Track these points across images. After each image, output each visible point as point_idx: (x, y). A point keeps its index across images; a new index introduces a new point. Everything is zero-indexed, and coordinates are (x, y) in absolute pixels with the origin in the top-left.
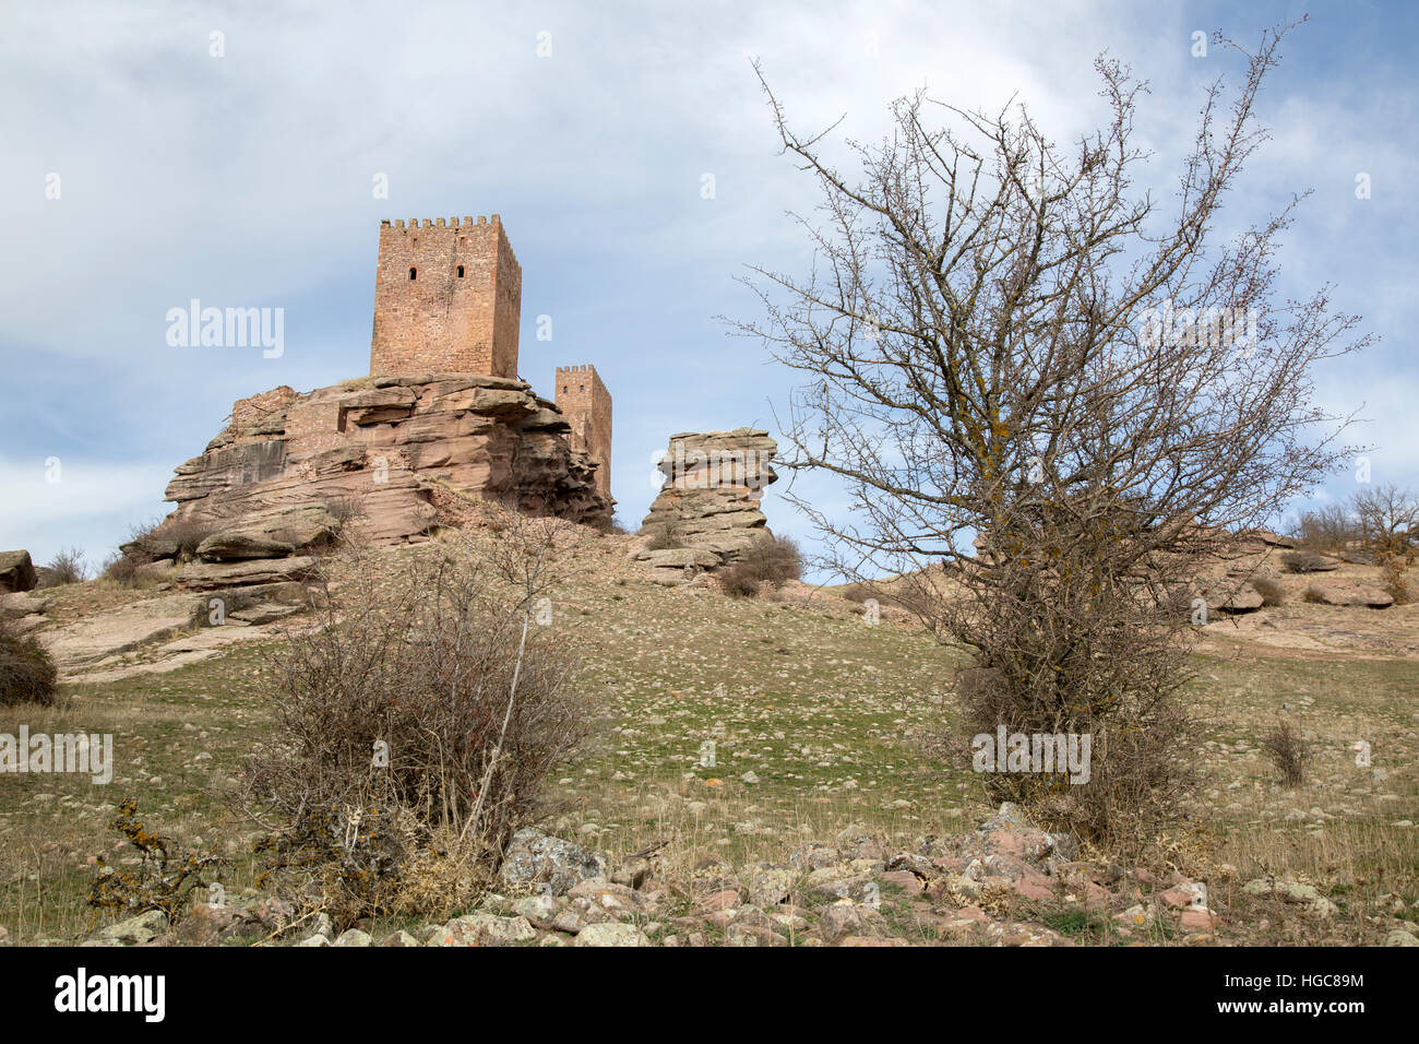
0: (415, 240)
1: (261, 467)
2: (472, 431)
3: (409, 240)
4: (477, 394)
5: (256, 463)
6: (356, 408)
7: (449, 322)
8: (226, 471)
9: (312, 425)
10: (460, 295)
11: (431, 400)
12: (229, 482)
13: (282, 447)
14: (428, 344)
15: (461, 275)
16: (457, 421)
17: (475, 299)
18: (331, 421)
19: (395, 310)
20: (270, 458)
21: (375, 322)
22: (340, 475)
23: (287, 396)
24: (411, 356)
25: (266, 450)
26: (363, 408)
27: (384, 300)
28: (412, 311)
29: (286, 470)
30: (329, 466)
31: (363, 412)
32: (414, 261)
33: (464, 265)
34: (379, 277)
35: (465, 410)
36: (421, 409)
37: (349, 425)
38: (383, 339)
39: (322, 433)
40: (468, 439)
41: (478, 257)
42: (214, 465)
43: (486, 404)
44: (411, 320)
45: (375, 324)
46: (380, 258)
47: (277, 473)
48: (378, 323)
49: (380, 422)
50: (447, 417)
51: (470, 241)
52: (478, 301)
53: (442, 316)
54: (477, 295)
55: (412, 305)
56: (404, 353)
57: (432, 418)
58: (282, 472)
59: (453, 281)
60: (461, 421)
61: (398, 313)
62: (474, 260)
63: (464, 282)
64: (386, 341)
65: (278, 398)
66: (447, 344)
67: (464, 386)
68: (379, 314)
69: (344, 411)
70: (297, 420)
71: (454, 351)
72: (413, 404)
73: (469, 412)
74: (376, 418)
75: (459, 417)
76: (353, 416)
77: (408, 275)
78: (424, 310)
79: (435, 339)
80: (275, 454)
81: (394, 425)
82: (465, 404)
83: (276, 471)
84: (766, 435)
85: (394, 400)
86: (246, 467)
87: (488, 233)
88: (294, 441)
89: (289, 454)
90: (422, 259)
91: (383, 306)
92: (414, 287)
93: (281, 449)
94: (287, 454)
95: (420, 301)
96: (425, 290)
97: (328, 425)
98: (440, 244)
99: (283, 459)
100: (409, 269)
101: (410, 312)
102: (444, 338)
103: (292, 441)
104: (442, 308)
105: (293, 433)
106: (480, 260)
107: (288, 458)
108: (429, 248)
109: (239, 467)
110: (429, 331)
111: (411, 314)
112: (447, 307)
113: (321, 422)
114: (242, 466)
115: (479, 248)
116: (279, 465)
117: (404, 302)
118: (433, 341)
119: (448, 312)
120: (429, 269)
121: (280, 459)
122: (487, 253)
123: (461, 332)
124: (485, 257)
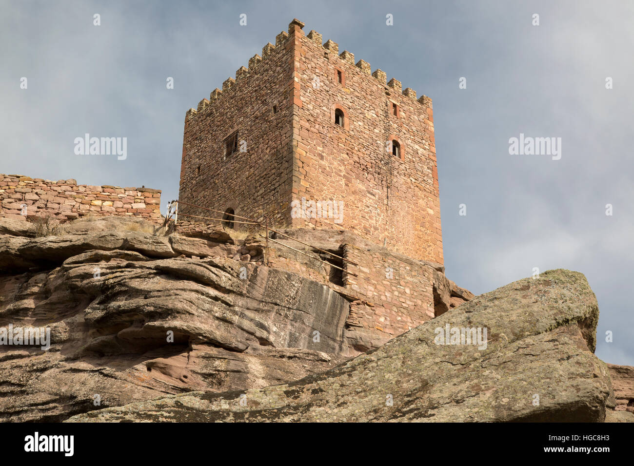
0: (339, 72)
5: (310, 320)
7: (390, 212)
8: (266, 312)
9: (392, 292)
12: (271, 338)
13: (341, 309)
17: (417, 197)
18: (423, 297)
20: (328, 321)
25: (326, 302)
27: (305, 133)
32: (340, 102)
33: (400, 142)
38: (308, 191)
41: (415, 141)
42: (258, 290)
44: (343, 183)
48: (300, 164)
52: (422, 203)
53: (381, 199)
54: (419, 193)
55: (342, 162)
59: (390, 156)
61: (325, 163)
62: (410, 142)
63: (402, 165)
64: (312, 197)
70: (367, 271)
77: (333, 115)
78: (358, 177)
79: (375, 228)
86: (295, 320)
87: (422, 116)
88: (362, 306)
89: (352, 328)
90: (350, 104)
91: (304, 142)
92: (343, 136)
93: (341, 313)
94: (347, 326)
95: (351, 161)
96: (356, 149)
97: (419, 302)
98: (370, 98)
99: (340, 333)
100: (334, 107)
101: (341, 171)
102: (386, 233)
103: (358, 304)
104: (380, 188)
105: (362, 292)
106: (416, 147)
107: (348, 334)
108: (356, 93)
109: (286, 316)
110: (367, 213)
111: (342, 174)
112: (385, 189)
113: (408, 291)
114: (290, 314)
115: (414, 129)
116: (334, 340)
117: (332, 153)
118: (372, 229)
119: (388, 197)
120: (360, 123)
121: (337, 332)
122: (424, 141)
123: (406, 234)
124: (422, 145)
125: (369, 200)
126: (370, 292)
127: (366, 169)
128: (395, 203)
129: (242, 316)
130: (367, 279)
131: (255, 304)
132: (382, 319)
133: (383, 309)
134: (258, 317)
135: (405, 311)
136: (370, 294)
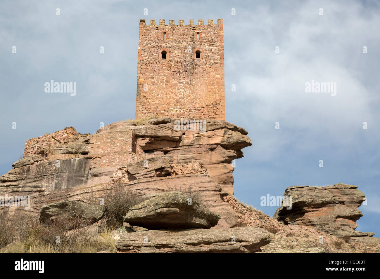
0: (165, 33)
1: (70, 178)
2: (223, 159)
3: (160, 33)
4: (225, 134)
5: (66, 175)
6: (143, 137)
7: (192, 87)
8: (41, 180)
9: (111, 148)
10: (199, 69)
11: (192, 136)
12: (43, 189)
13: (86, 163)
14: (177, 101)
15: (198, 56)
16: (210, 152)
17: (210, 72)
18: (126, 144)
19: (153, 78)
20: (77, 171)
21: (138, 85)
22: (155, 179)
23: (73, 134)
24: (166, 109)
25: (74, 165)
26: (147, 137)
27: (144, 71)
28: (165, 79)
29: (89, 181)
30: (143, 172)
31: (147, 140)
32: (164, 47)
33: (200, 50)
34: (139, 56)
35: (217, 144)
36: (185, 142)
37: (138, 149)
38: (144, 97)
39: (119, 153)
40: (220, 165)
41: (210, 45)
42: (32, 175)
43: (232, 140)
44: (164, 85)
45: (138, 87)
46: (140, 43)
47: (82, 183)
48: (141, 86)
49: (157, 150)
50: (204, 149)
51: (204, 35)
52: (212, 74)
53: (187, 83)
54: (211, 70)
55: (165, 75)
56: (160, 107)
57: (193, 149)
58: (86, 182)
59: (194, 60)
60: (213, 152)
61: (155, 80)
62: (207, 47)
63: (201, 61)
64: (146, 99)
65: (66, 135)
66: (192, 101)
67: (216, 127)
68: (140, 80)
69: (136, 137)
70: (99, 143)
71: (197, 107)
72: (180, 137)
73: (219, 146)
74: (154, 146)
75: (212, 149)
76: (141, 142)
77: (161, 55)
78: (173, 78)
79: (183, 98)
80: (80, 168)
81: (166, 152)
82: (218, 140)
83: (81, 182)
84: (356, 188)
85: (168, 133)
86: (57, 177)
87: (216, 30)
88: (96, 159)
89: (92, 169)
90: (171, 45)
91: (144, 75)
92: (165, 63)
93: (85, 165)
94: (90, 169)
95: (170, 73)
96: (173, 65)
97: (124, 147)
98: (183, 36)
99: (86, 173)
100: (161, 51)
101: (163, 80)
102: (189, 98)
103: (94, 159)
104: (187, 78)
105: (96, 153)
106: (211, 48)
107: (91, 172)
108: (175, 38)
109: (52, 178)
110: (178, 93)
111: (164, 81)
112: (190, 77)
113: (118, 144)
114: (54, 176)
115: (210, 39)
116: (84, 177)
117: (159, 73)
118: (181, 99)
119: (191, 81)
120: (176, 52)
121: (84, 173)
122: (216, 43)
123: (201, 94)
124: (215, 45)
125: (180, 86)
126: (100, 152)
127: (179, 73)
128: (195, 81)
129: (24, 187)
130: (99, 147)
131: (32, 180)
132: (104, 161)
133: (105, 157)
134: (34, 184)
135: (117, 153)
136: (99, 153)
